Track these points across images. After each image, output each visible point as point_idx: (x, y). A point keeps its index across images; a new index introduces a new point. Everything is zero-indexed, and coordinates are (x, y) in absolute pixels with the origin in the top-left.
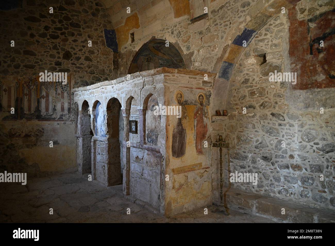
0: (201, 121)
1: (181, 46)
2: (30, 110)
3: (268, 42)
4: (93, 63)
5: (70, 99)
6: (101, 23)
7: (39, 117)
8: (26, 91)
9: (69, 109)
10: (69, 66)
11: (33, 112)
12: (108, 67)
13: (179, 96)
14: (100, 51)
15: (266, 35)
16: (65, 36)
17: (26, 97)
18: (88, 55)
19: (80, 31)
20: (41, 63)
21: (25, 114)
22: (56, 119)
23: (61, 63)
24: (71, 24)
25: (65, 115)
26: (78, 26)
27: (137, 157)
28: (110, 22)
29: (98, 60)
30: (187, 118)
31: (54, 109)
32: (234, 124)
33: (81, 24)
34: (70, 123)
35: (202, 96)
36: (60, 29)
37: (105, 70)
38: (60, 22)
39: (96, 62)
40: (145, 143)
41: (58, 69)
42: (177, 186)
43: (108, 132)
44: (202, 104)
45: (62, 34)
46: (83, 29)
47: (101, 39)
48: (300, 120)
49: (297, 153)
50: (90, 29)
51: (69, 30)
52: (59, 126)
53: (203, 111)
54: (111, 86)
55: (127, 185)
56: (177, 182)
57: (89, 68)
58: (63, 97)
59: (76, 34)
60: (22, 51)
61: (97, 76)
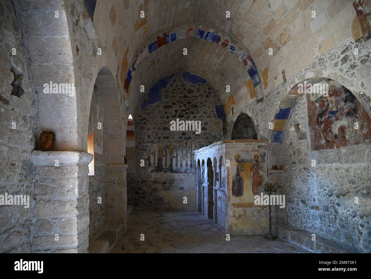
0: (256, 173)
1: (254, 119)
2: (166, 166)
3: (299, 116)
4: (208, 132)
5: (192, 158)
6: (213, 102)
7: (172, 171)
8: (164, 154)
9: (191, 165)
10: (191, 135)
11: (168, 167)
12: (219, 133)
13: (237, 156)
14: (212, 122)
15: (298, 110)
16: (188, 115)
17: (164, 157)
18: (204, 126)
19: (198, 110)
20: (173, 134)
21: (163, 168)
22: (183, 172)
23: (186, 133)
24: (191, 106)
25: (188, 169)
26: (196, 106)
27: (220, 197)
28: (219, 100)
29: (211, 129)
30: (244, 171)
31: (181, 165)
32: (287, 176)
33: (198, 105)
34: (192, 175)
35: (257, 156)
36: (184, 110)
37: (217, 135)
38: (185, 105)
39: (210, 130)
40: (221, 187)
41: (184, 137)
42: (237, 215)
43: (208, 181)
44: (257, 161)
45: (186, 114)
46: (200, 108)
47: (213, 113)
48: (316, 173)
49: (317, 197)
50: (205, 108)
51: (191, 110)
52: (184, 177)
53: (259, 166)
54: (207, 150)
55: (215, 216)
56: (236, 213)
57: (205, 135)
58: (187, 157)
59: (195, 112)
60: (162, 128)
61: (211, 140)
